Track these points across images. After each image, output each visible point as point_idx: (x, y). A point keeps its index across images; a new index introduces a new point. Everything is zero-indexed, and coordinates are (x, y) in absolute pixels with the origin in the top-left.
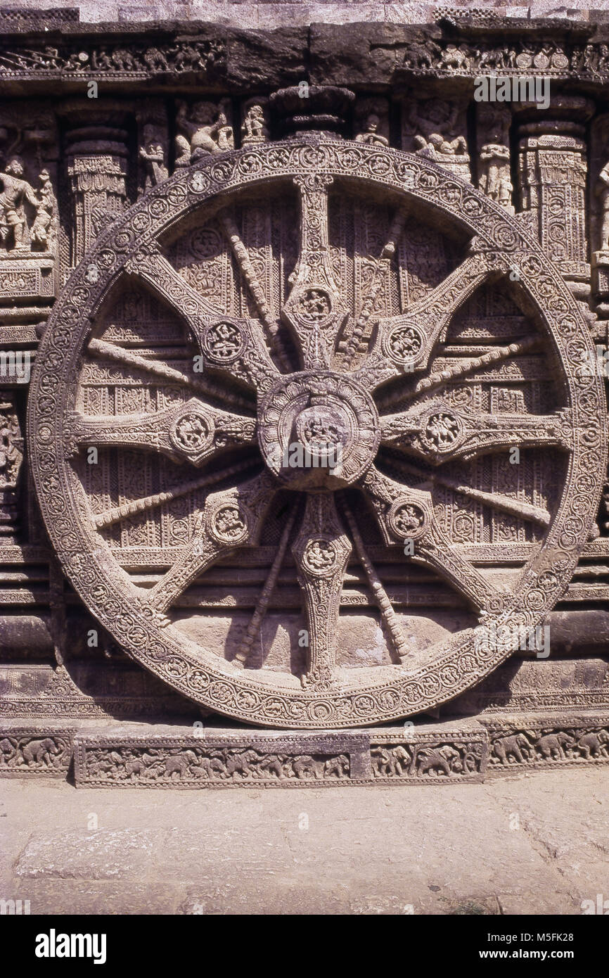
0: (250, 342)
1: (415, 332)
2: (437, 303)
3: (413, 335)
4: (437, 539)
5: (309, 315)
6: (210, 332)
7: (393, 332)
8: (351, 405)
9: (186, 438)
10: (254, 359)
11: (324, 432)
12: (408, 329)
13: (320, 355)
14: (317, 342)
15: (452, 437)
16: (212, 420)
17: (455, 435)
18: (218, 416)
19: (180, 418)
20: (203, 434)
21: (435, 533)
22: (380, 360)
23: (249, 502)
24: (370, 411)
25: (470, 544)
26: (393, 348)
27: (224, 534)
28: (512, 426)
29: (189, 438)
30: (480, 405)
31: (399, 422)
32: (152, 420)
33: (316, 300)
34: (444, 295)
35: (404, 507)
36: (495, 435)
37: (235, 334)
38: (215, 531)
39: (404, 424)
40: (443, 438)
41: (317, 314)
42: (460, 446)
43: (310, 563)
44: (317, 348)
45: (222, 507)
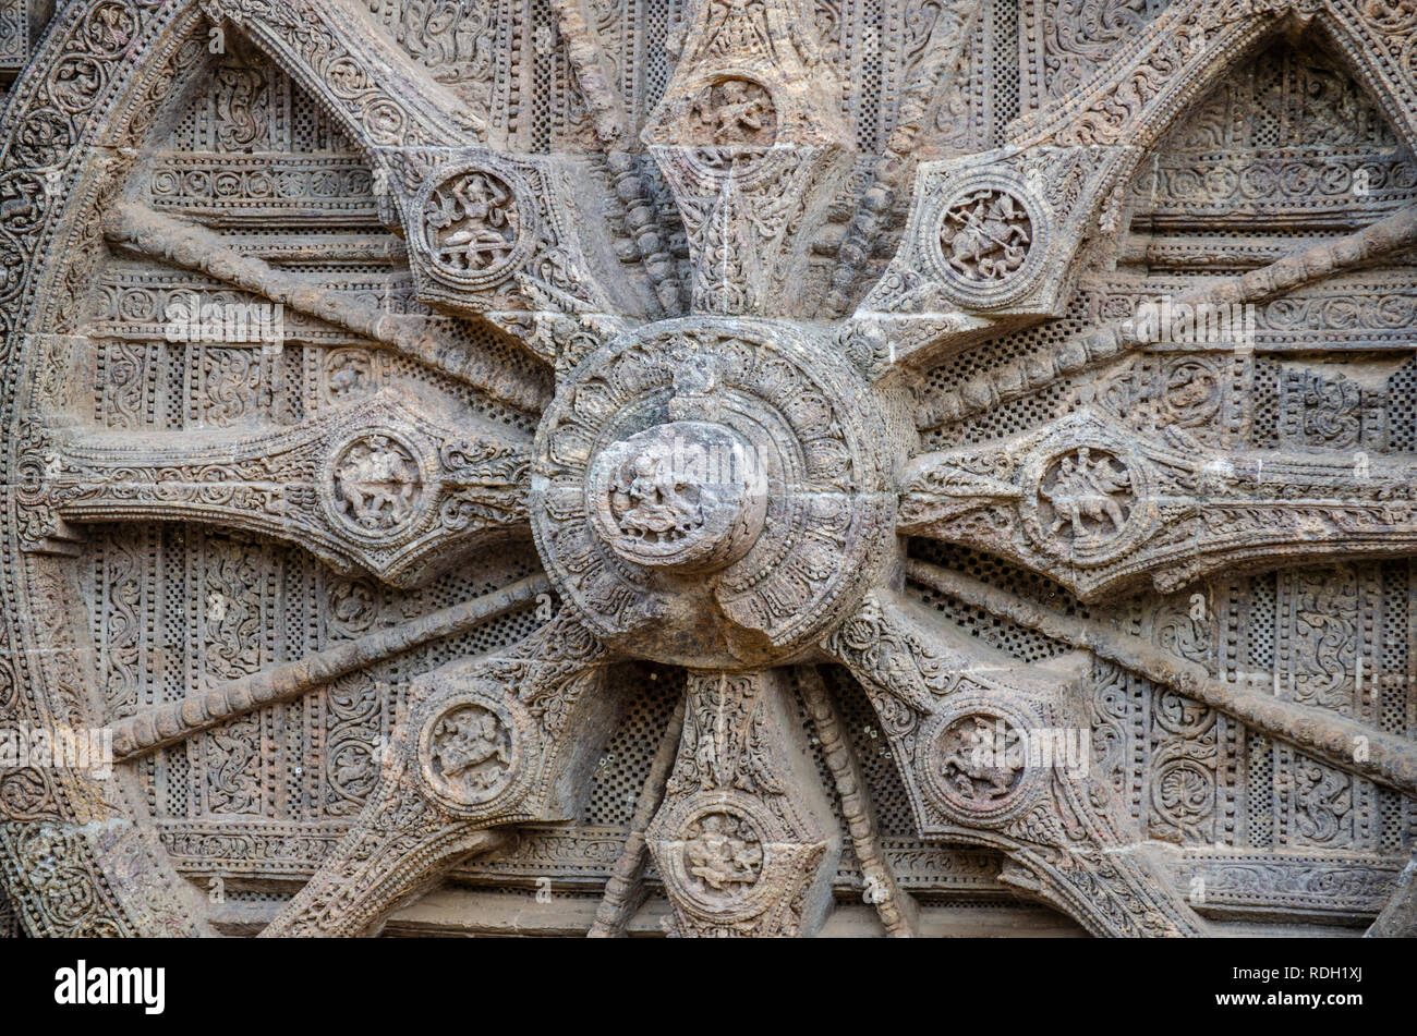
0: (546, 229)
1: (1016, 205)
2: (1091, 116)
3: (1010, 214)
4: (1071, 824)
5: (712, 150)
6: (434, 197)
7: (951, 203)
8: (789, 420)
9: (358, 500)
10: (552, 279)
11: (660, 497)
12: (997, 194)
13: (732, 270)
14: (726, 231)
15: (1118, 517)
16: (432, 451)
17: (1126, 512)
18: (449, 441)
19: (343, 443)
20: (406, 490)
21: (1064, 807)
22: (907, 288)
23: (523, 691)
24: (843, 439)
25: (1203, 849)
26: (947, 247)
27: (453, 781)
28: (1306, 490)
29: (369, 498)
30: (1246, 422)
31: (955, 472)
32: (271, 448)
33: (735, 108)
34: (1114, 92)
35: (969, 720)
36: (1254, 514)
37: (503, 205)
38: (428, 771)
39: (967, 477)
40: (1087, 518)
41: (733, 149)
42: (1140, 547)
43: (694, 878)
44: (726, 250)
45: (452, 702)
